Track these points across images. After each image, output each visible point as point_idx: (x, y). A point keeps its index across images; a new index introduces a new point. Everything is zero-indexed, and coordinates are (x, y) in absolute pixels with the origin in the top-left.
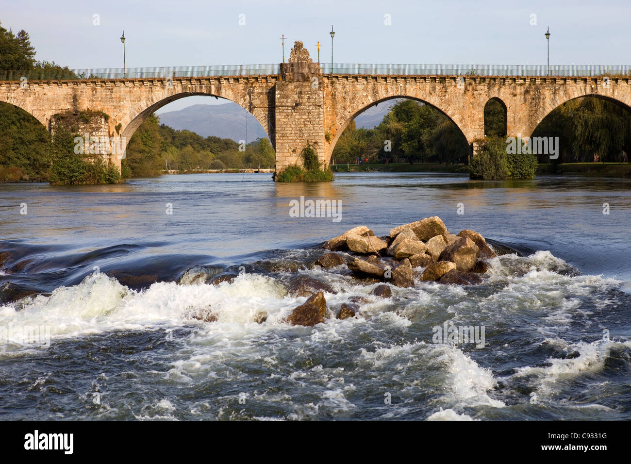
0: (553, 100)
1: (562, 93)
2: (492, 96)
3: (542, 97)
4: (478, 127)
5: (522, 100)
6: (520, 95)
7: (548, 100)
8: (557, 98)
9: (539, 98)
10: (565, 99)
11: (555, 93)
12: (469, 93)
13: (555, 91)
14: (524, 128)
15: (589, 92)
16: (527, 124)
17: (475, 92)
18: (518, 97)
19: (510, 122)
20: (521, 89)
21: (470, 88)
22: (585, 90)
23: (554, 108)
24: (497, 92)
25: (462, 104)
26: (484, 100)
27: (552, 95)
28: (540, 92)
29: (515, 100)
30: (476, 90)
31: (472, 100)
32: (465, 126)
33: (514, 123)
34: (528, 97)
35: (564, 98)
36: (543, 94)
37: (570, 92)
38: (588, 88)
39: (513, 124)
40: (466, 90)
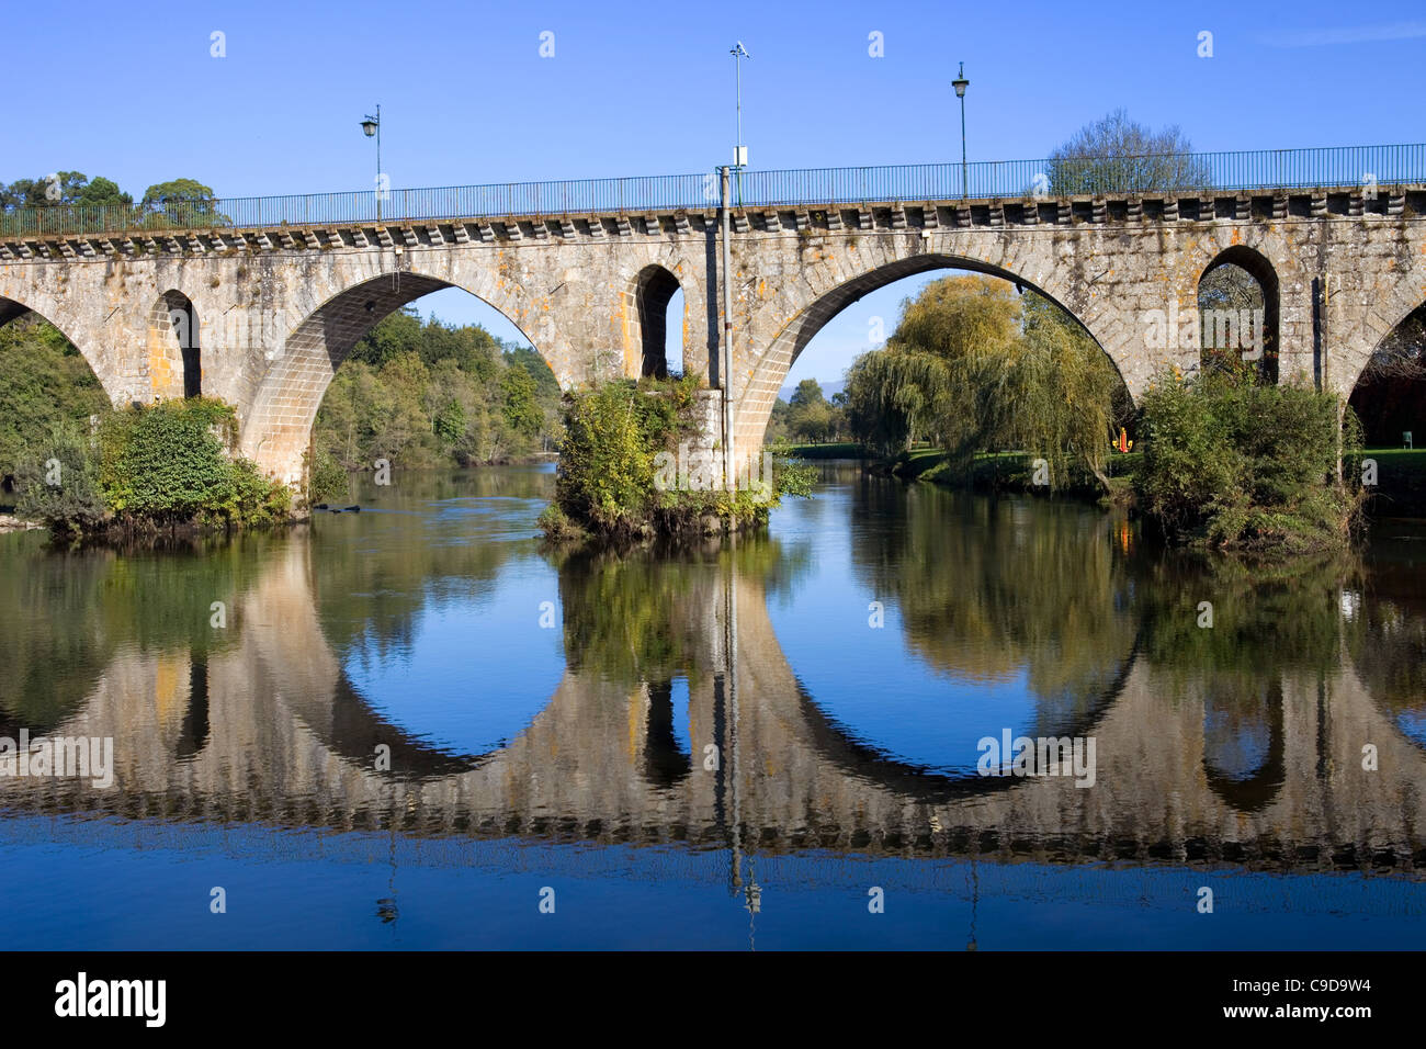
0: (305, 293)
1: (324, 272)
2: (167, 288)
3: (277, 286)
4: (136, 372)
5: (233, 296)
6: (228, 281)
7: (292, 295)
8: (314, 285)
9: (271, 289)
10: (334, 290)
11: (307, 275)
12: (116, 281)
13: (309, 267)
14: (239, 372)
15: (389, 268)
16: (246, 361)
17: (129, 280)
18: (223, 286)
19: (208, 358)
20: (229, 266)
21: (116, 268)
22: (381, 263)
23: (306, 314)
24: (177, 275)
25: (100, 312)
26: (148, 296)
27: (302, 281)
28: (272, 273)
29: (216, 297)
30: (130, 274)
31: (122, 301)
32: (108, 370)
33: (216, 361)
34: (248, 287)
35: (331, 288)
36: (281, 279)
37: (345, 270)
38: (388, 257)
39: (213, 364)
40: (109, 275)
